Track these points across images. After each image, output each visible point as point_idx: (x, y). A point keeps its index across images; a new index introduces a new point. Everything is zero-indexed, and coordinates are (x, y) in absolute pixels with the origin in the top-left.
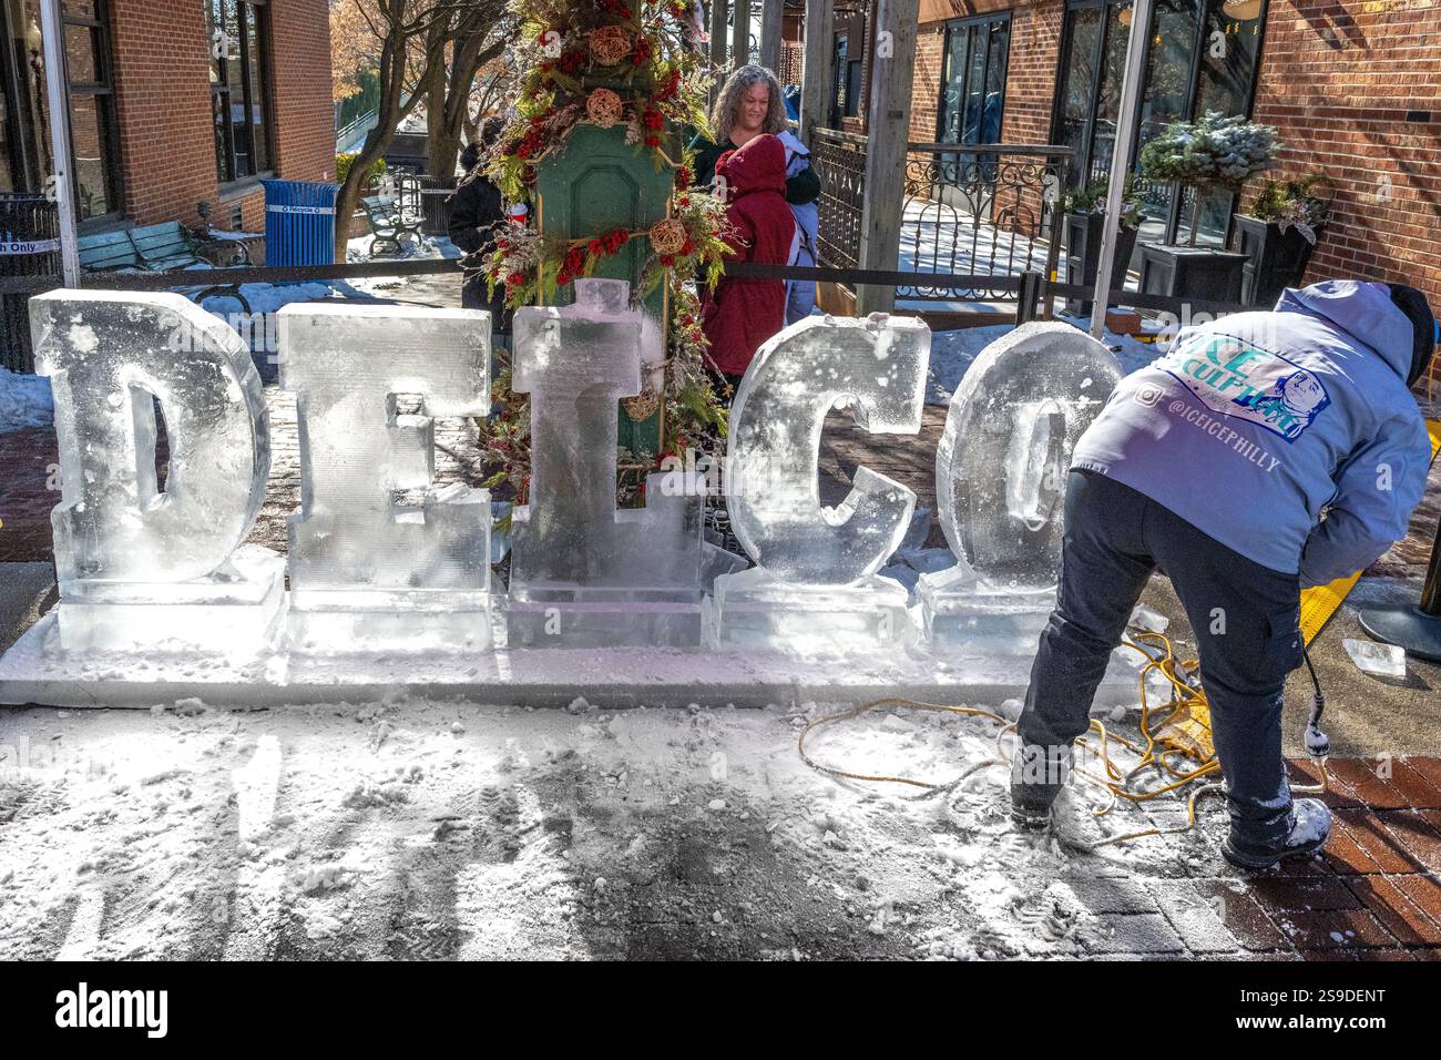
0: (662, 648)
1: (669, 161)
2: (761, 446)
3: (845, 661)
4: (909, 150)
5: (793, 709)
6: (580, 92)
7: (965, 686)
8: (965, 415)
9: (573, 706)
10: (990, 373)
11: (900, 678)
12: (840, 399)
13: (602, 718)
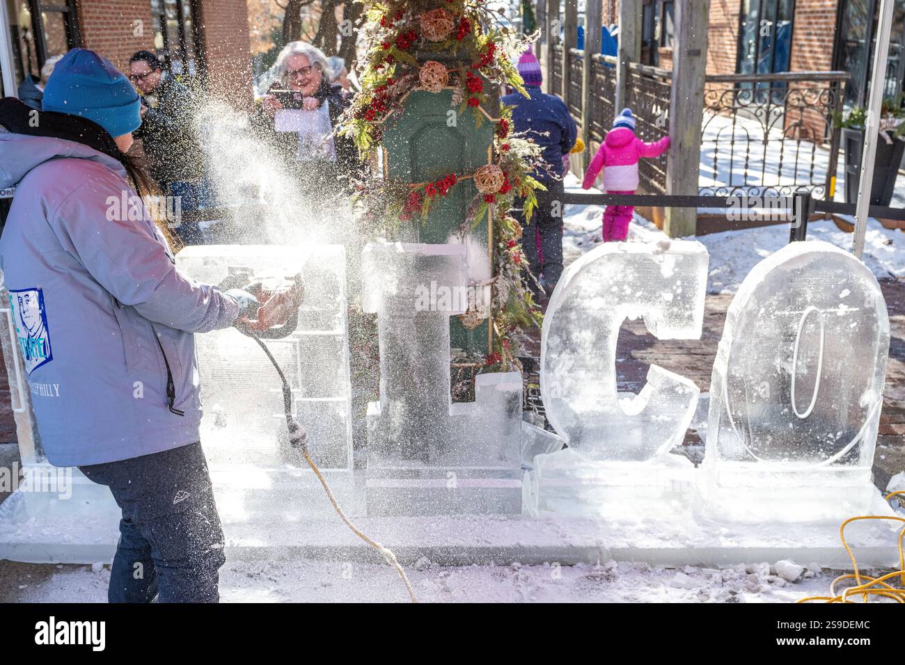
0: (491, 516)
1: (489, 117)
2: (568, 351)
3: (643, 527)
4: (707, 81)
5: (598, 567)
6: (414, 63)
7: (743, 548)
8: (739, 323)
9: (418, 564)
10: (760, 287)
11: (688, 542)
12: (632, 311)
13: (442, 574)
